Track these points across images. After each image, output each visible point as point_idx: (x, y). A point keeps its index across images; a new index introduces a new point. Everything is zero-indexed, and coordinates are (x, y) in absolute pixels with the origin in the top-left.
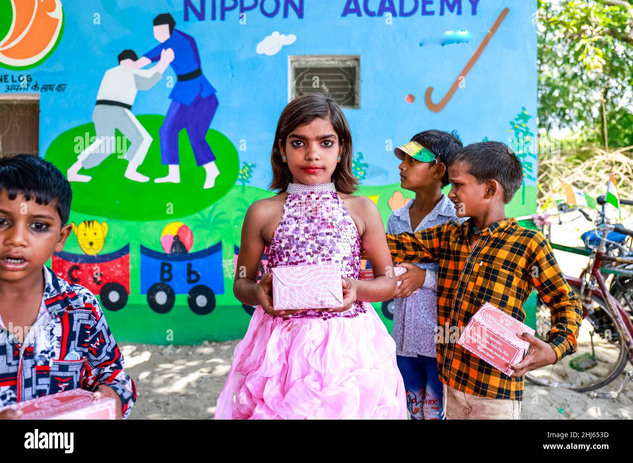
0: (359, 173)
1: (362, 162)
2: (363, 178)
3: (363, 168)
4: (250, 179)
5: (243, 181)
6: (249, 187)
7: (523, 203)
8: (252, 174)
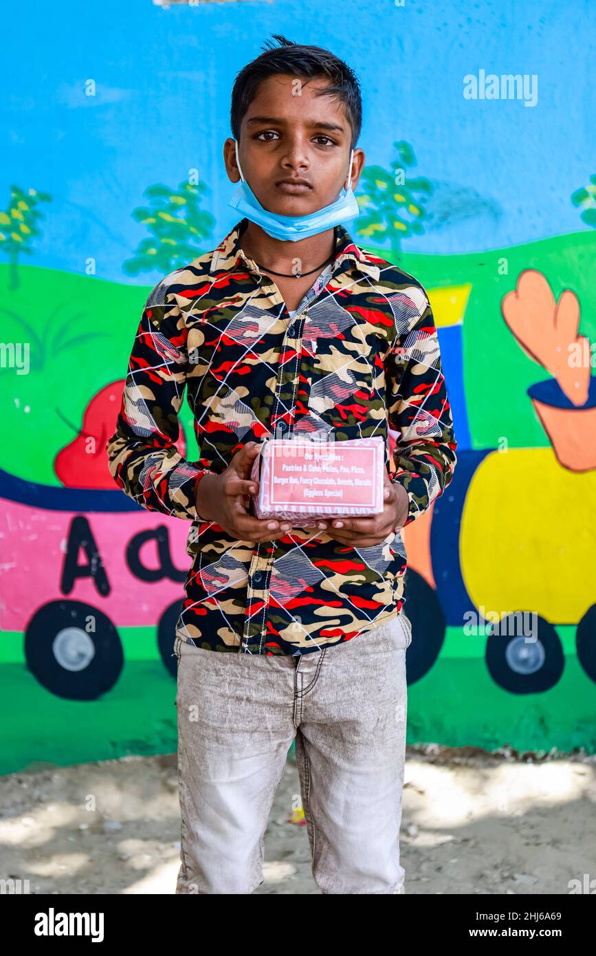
0: (402, 212)
1: (410, 175)
2: (416, 228)
3: (416, 195)
4: (35, 243)
5: (13, 248)
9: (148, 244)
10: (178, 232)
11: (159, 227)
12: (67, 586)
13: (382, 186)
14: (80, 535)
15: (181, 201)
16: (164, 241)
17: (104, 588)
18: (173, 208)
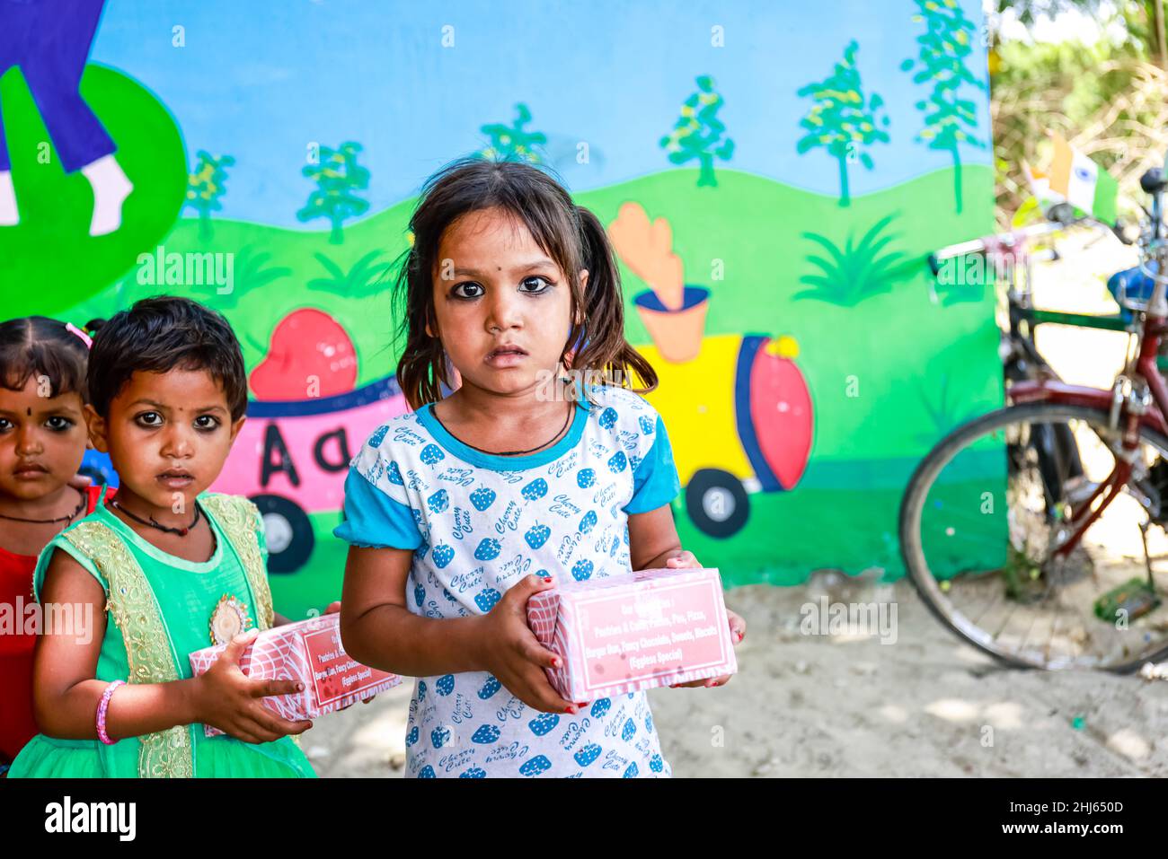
1: (529, 129)
3: (534, 147)
4: (221, 199)
5: (203, 205)
6: (219, 221)
7: (959, 209)
8: (225, 184)
9: (314, 196)
10: (339, 184)
11: (324, 181)
12: (264, 481)
13: (505, 140)
14: (273, 438)
15: (341, 159)
16: (329, 193)
17: (295, 480)
18: (335, 166)
